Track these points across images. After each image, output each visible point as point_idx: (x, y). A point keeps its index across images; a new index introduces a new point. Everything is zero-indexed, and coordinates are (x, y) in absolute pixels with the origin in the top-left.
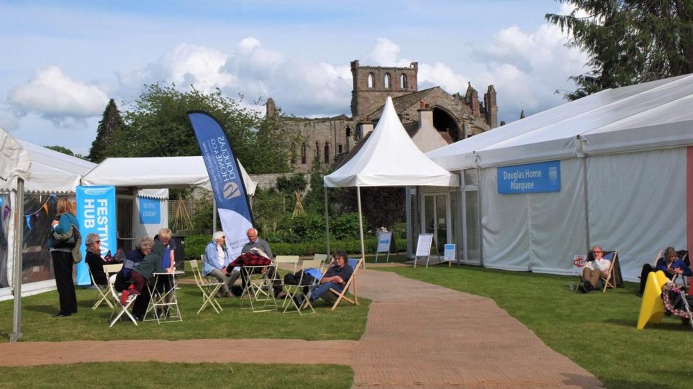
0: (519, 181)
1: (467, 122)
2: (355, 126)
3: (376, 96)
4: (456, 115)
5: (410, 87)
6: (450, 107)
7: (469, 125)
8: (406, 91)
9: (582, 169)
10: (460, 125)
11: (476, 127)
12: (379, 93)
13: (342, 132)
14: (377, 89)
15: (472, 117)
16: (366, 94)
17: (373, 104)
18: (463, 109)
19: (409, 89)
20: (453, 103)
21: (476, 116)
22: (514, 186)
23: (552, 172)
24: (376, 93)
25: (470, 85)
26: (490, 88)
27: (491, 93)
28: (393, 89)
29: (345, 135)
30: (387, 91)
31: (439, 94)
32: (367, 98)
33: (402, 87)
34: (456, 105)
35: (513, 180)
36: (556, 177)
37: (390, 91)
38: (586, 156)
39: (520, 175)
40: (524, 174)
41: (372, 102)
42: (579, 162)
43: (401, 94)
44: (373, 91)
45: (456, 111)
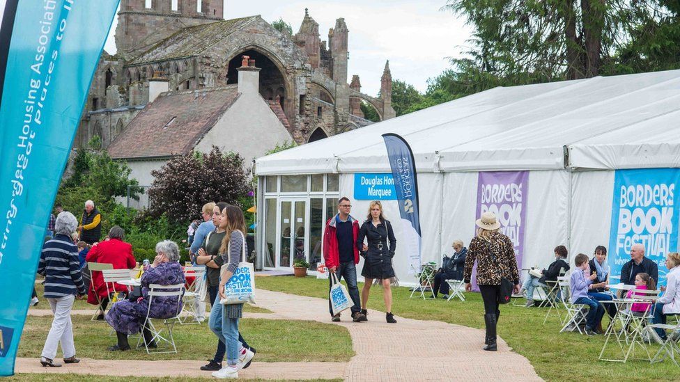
0: (377, 187)
1: (300, 73)
2: (120, 69)
3: (156, 23)
4: (283, 61)
5: (212, 10)
6: (274, 50)
7: (303, 80)
8: (205, 18)
10: (288, 78)
11: (313, 82)
12: (162, 19)
13: (100, 77)
14: (160, 11)
15: (308, 65)
16: (141, 18)
17: (151, 34)
18: (295, 53)
19: (211, 14)
20: (280, 43)
21: (314, 66)
22: (371, 192)
24: (158, 18)
25: (307, 14)
26: (340, 22)
27: (341, 30)
28: (185, 12)
29: (104, 83)
30: (174, 16)
31: (259, 28)
32: (142, 25)
33: (199, 10)
34: (285, 46)
35: (371, 186)
37: (180, 16)
39: (379, 182)
40: (383, 181)
41: (150, 32)
43: (196, 22)
44: (152, 14)
45: (284, 56)
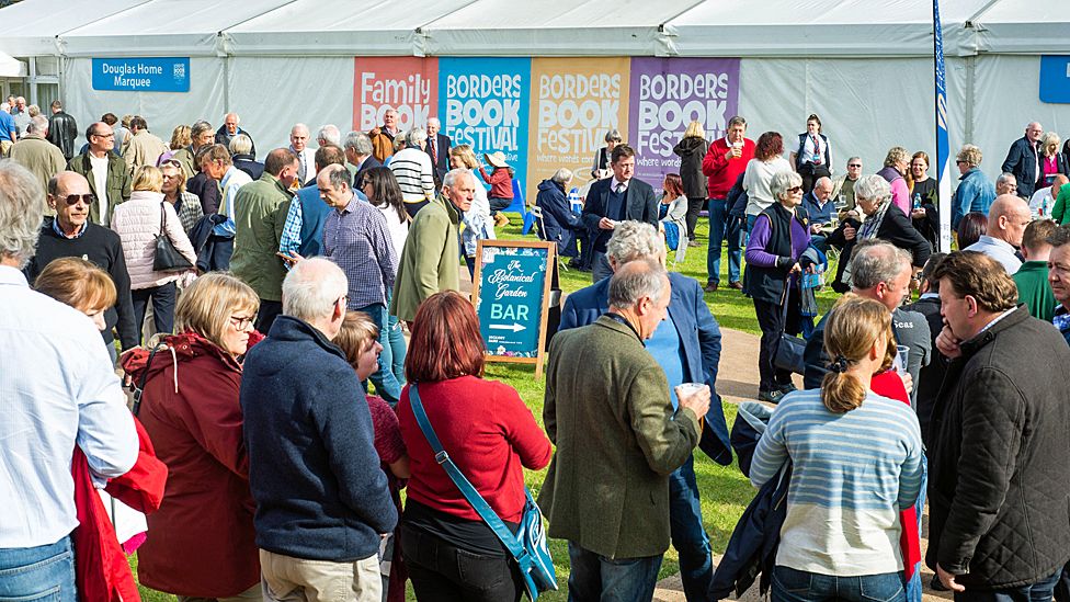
0: (127, 76)
9: (222, 70)
22: (117, 81)
23: (179, 70)
35: (118, 75)
36: (183, 75)
38: (229, 56)
39: (131, 70)
40: (136, 69)
42: (218, 61)
